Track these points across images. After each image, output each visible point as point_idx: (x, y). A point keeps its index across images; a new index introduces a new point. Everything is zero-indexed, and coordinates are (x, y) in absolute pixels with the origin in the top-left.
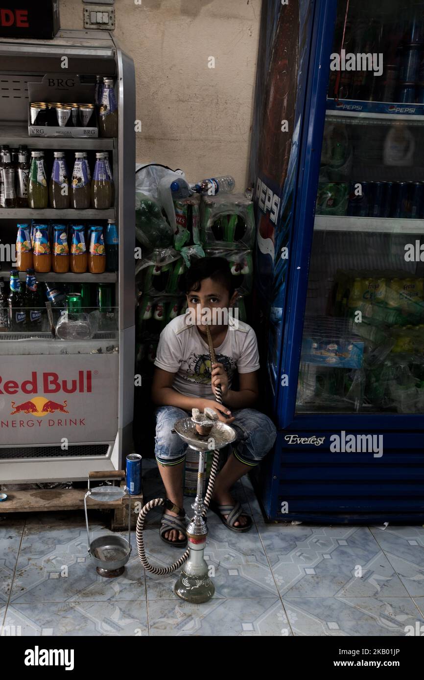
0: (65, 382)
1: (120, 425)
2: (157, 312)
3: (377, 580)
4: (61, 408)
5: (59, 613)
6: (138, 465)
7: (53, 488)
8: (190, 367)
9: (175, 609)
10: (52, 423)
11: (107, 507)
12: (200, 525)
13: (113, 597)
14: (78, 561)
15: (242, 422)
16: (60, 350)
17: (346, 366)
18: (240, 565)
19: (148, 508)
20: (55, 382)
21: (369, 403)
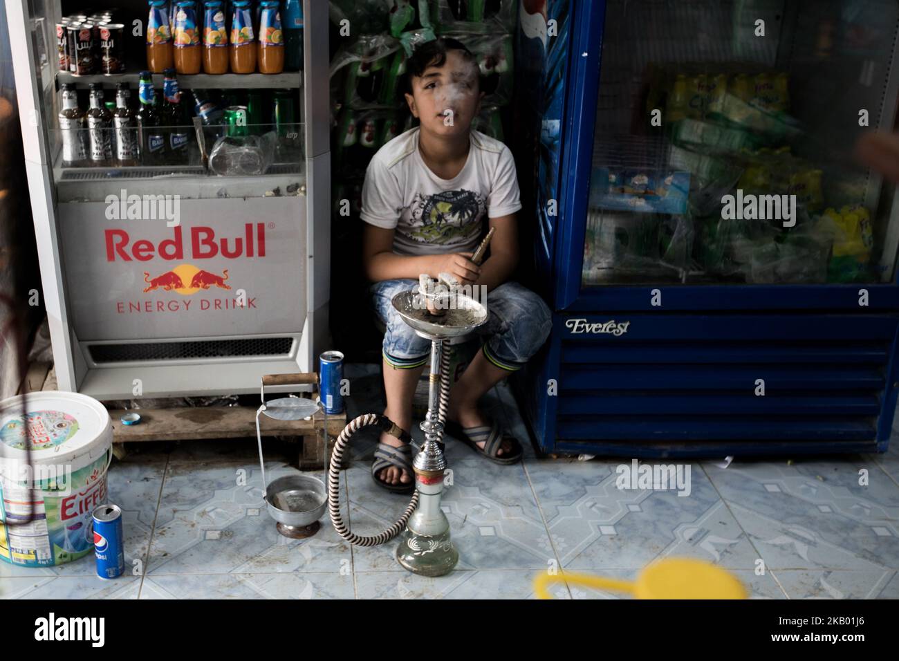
0: (224, 242)
1: (310, 307)
2: (365, 135)
3: (714, 544)
4: (220, 281)
5: (220, 590)
6: (338, 368)
7: (210, 405)
8: (414, 216)
9: (396, 584)
10: (205, 304)
11: (292, 433)
12: (434, 456)
13: (302, 567)
14: (249, 514)
15: (498, 306)
16: (216, 192)
17: (662, 211)
18: (497, 520)
19: (353, 429)
20: (209, 241)
21: (699, 269)
